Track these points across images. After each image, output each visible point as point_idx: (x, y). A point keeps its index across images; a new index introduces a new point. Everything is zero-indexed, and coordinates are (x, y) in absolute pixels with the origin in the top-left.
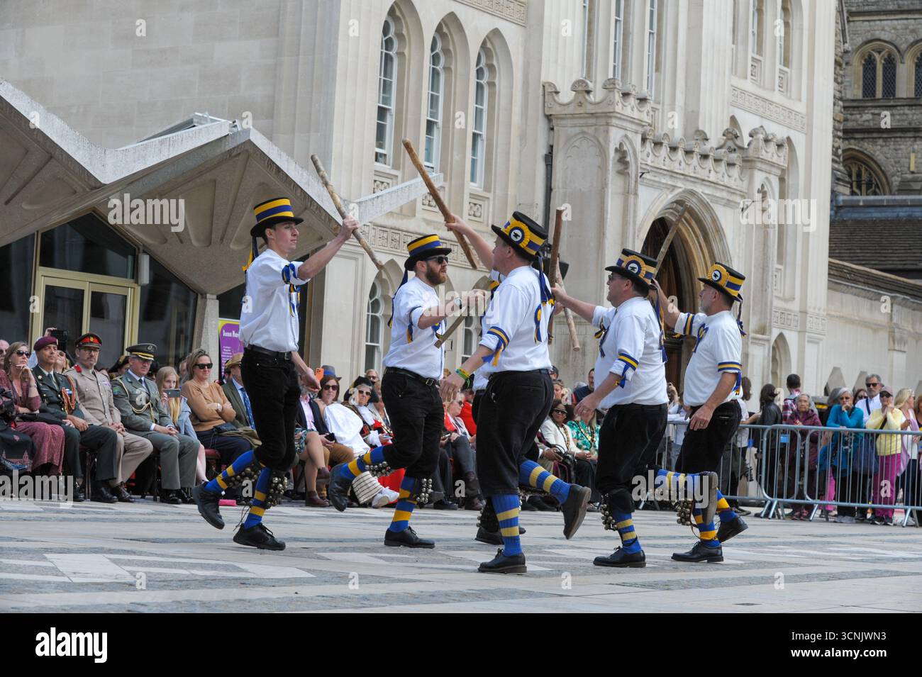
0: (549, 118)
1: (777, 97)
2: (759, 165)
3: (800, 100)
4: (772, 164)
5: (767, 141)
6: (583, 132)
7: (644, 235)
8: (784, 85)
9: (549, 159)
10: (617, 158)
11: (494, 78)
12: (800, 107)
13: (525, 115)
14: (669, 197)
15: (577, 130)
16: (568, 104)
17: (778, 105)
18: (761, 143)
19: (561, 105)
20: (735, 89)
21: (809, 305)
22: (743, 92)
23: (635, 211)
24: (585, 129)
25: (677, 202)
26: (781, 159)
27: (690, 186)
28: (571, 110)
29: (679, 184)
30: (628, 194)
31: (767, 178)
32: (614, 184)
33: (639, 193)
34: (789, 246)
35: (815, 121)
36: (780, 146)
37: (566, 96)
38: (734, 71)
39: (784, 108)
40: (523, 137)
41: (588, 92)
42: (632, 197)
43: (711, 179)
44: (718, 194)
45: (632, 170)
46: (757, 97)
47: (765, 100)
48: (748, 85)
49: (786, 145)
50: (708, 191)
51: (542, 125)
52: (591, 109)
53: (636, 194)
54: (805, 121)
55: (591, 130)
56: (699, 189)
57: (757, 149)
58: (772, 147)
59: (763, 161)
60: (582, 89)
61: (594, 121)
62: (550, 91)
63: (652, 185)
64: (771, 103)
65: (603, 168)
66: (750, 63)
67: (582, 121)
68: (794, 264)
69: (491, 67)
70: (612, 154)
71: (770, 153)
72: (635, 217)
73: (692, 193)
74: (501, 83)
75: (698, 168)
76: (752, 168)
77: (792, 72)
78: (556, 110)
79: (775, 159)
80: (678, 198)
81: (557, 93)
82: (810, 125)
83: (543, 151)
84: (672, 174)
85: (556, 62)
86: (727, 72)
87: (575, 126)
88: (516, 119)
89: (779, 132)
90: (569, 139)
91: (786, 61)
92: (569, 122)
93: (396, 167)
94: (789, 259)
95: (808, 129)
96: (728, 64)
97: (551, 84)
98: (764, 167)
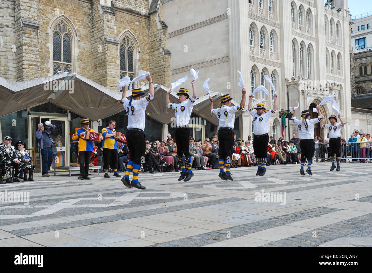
0: (287, 85)
1: (337, 76)
2: (333, 90)
3: (342, 76)
4: (336, 90)
5: (335, 85)
6: (294, 88)
7: (309, 106)
8: (339, 74)
9: (288, 94)
10: (302, 92)
11: (275, 79)
12: (343, 78)
13: (282, 86)
14: (314, 98)
15: (293, 87)
16: (291, 82)
17: (337, 78)
18: (334, 86)
19: (289, 83)
20: (328, 75)
21: (347, 117)
22: (330, 76)
23: (306, 102)
24: (295, 87)
25: (316, 99)
26: (338, 88)
27: (318, 96)
28: (291, 83)
29: (316, 96)
30: (305, 99)
31: (335, 93)
32: (301, 97)
33: (307, 99)
34: (342, 106)
35: (346, 80)
36: (338, 86)
37: (290, 81)
38: (327, 72)
39: (339, 78)
40: (282, 89)
41: (295, 79)
42: (305, 100)
43: (323, 94)
44: (325, 97)
45: (305, 94)
46: (333, 77)
47: (335, 77)
48: (331, 74)
50: (322, 96)
51: (286, 87)
52: (295, 83)
53: (306, 99)
54: (344, 80)
55: (296, 87)
56: (320, 96)
57: (333, 87)
58: (336, 86)
59: (334, 89)
60: (293, 79)
61: (296, 85)
62: (287, 80)
63: (310, 96)
64: (336, 77)
65: (299, 94)
66: (331, 70)
67: (294, 85)
68: (344, 109)
69: (275, 77)
71: (336, 87)
72: (306, 103)
73: (319, 97)
74: (277, 80)
75: (320, 92)
76: (332, 91)
77: (340, 71)
78: (288, 84)
79: (337, 88)
80: (316, 98)
81: (288, 80)
82: (345, 81)
83: (286, 92)
84: (314, 94)
85: (288, 74)
86: (326, 72)
87: (292, 86)
88: (280, 86)
89: (338, 83)
90: (291, 89)
91: (339, 69)
92: (291, 86)
93: (256, 98)
94: (342, 109)
95: (345, 82)
96: (326, 71)
97: (287, 79)
98: (334, 90)
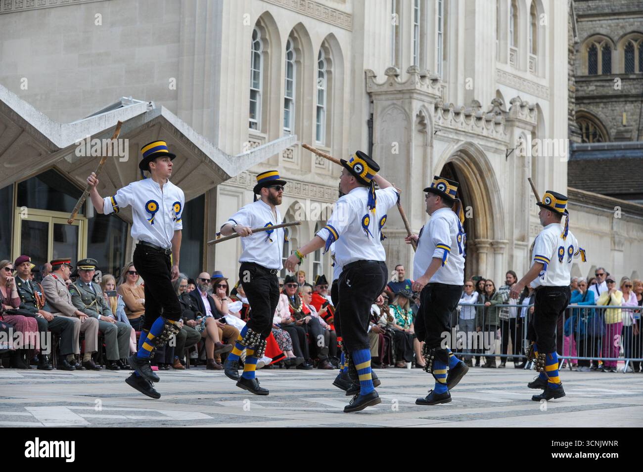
0: (370, 94)
1: (528, 76)
2: (517, 123)
3: (544, 77)
4: (526, 123)
5: (522, 106)
6: (394, 104)
8: (533, 67)
9: (370, 123)
10: (418, 121)
11: (331, 67)
12: (545, 82)
13: (353, 92)
14: (455, 147)
15: (389, 102)
16: (383, 85)
17: (529, 81)
18: (518, 108)
19: (378, 85)
20: (499, 70)
22: (505, 73)
23: (431, 158)
24: (395, 102)
25: (461, 151)
26: (532, 119)
27: (469, 140)
28: (385, 88)
29: (462, 138)
30: (427, 146)
31: (523, 132)
32: (416, 140)
33: (434, 146)
34: (539, 179)
35: (556, 92)
36: (531, 110)
37: (382, 78)
38: (498, 58)
39: (534, 83)
40: (353, 106)
41: (397, 76)
42: (429, 149)
43: (484, 134)
44: (489, 144)
45: (429, 129)
46: (515, 76)
47: (520, 78)
48: (508, 68)
49: (536, 109)
50: (482, 142)
51: (365, 100)
52: (399, 88)
53: (432, 146)
54: (548, 92)
55: (399, 103)
56: (476, 141)
57: (516, 113)
58: (526, 111)
59: (520, 121)
60: (392, 74)
61: (400, 96)
62: (370, 76)
63: (442, 139)
64: (524, 80)
65: (408, 129)
66: (509, 52)
67: (392, 96)
69: (329, 60)
70: (414, 119)
71: (524, 115)
72: (431, 162)
73: (471, 144)
74: (335, 71)
75: (475, 127)
76: (512, 126)
77: (539, 58)
78: (375, 89)
79: (528, 119)
80: (461, 148)
81: (375, 77)
82: (552, 95)
83: (366, 118)
84: (457, 131)
85: (374, 55)
86: (493, 59)
87: (387, 100)
88: (347, 96)
89: (531, 100)
90: (384, 109)
91: (534, 51)
92: (383, 97)
93: (264, 131)
94: (539, 188)
95: (551, 98)
96: (494, 54)
97: (370, 71)
98: (521, 125)
